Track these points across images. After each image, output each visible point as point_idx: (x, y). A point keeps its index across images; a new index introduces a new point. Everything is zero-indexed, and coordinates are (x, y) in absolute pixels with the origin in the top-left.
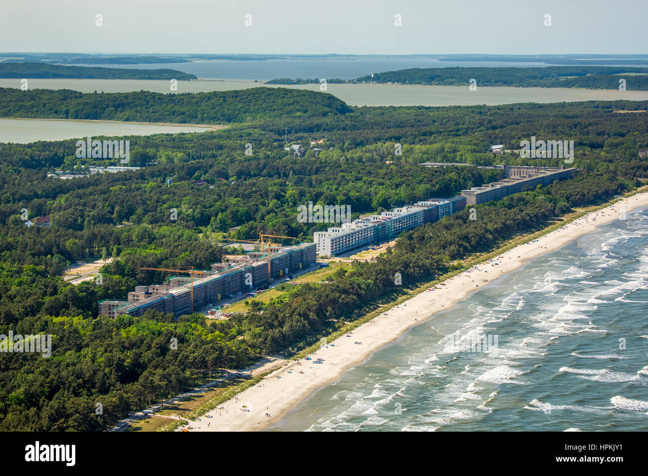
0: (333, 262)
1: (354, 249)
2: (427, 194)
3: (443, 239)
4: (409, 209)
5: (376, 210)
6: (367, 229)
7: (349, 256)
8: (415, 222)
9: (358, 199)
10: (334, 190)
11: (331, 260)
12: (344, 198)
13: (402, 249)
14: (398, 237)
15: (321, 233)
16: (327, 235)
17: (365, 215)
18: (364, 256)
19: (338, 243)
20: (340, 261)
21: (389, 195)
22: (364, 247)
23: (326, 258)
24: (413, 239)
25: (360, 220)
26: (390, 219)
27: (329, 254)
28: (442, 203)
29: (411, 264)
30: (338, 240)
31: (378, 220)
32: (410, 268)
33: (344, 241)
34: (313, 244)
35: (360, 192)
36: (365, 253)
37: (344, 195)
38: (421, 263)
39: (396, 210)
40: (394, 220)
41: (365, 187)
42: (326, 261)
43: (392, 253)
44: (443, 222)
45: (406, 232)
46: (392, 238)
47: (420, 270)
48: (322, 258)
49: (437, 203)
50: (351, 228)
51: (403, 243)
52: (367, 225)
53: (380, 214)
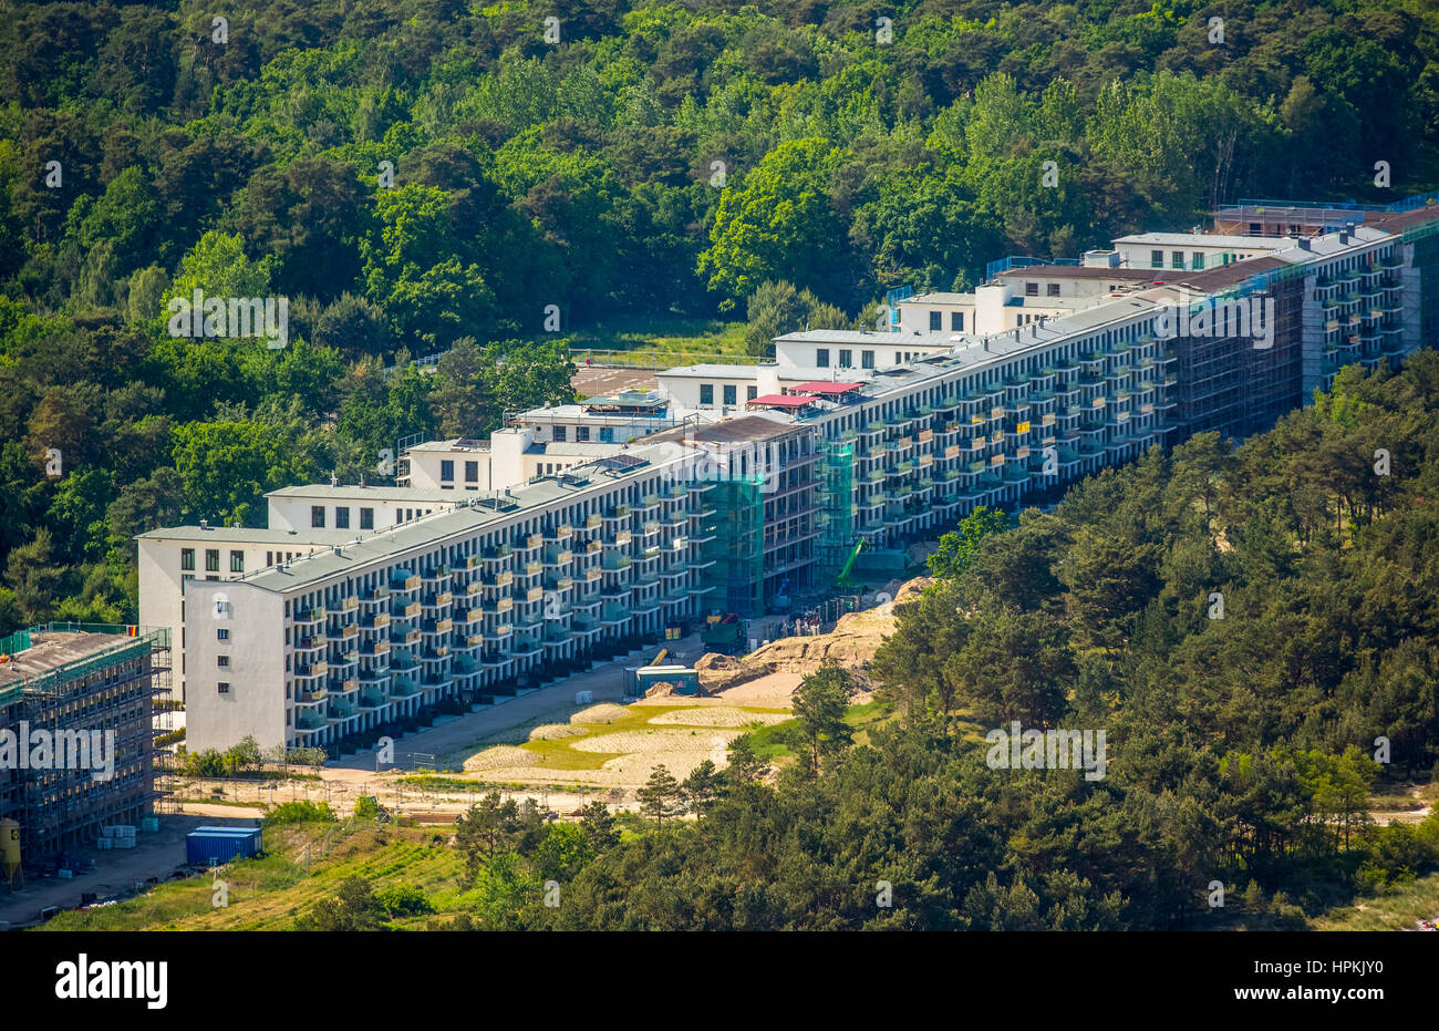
0: (302, 815)
1: (506, 687)
2: (1204, 160)
3: (1321, 587)
4: (1033, 306)
5: (740, 314)
6: (634, 495)
7: (451, 757)
8: (1086, 424)
9: (572, 212)
10: (360, 122)
11: (286, 793)
12: (442, 199)
13: (947, 690)
14: (921, 570)
15: (199, 538)
16: (254, 561)
17: (637, 357)
18: (597, 760)
19: (352, 634)
20: (369, 808)
21: (857, 175)
22: (601, 670)
23: (243, 767)
24: (1056, 587)
25: (571, 413)
26: (851, 396)
27: (272, 737)
28: (1327, 246)
29: (1018, 841)
30: (352, 604)
31: (740, 412)
32: (1006, 879)
33: (415, 611)
34: (121, 643)
35: (593, 145)
36: (608, 726)
37: (444, 174)
38: (1107, 826)
39: (913, 312)
40: (888, 412)
41: (635, 100)
42: (242, 803)
43: (842, 735)
44: (1332, 427)
45: (990, 525)
46: (872, 578)
47: (1101, 888)
48: (210, 769)
49: (1286, 249)
50: (484, 489)
51: (962, 634)
52: (626, 464)
53: (769, 354)
